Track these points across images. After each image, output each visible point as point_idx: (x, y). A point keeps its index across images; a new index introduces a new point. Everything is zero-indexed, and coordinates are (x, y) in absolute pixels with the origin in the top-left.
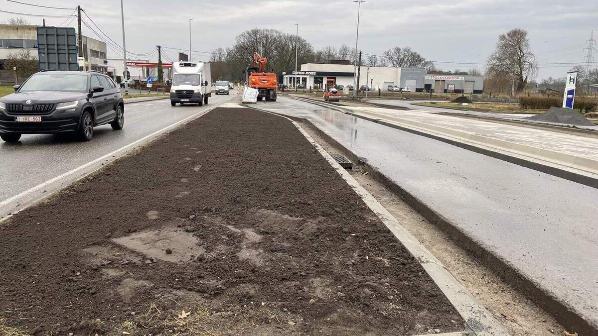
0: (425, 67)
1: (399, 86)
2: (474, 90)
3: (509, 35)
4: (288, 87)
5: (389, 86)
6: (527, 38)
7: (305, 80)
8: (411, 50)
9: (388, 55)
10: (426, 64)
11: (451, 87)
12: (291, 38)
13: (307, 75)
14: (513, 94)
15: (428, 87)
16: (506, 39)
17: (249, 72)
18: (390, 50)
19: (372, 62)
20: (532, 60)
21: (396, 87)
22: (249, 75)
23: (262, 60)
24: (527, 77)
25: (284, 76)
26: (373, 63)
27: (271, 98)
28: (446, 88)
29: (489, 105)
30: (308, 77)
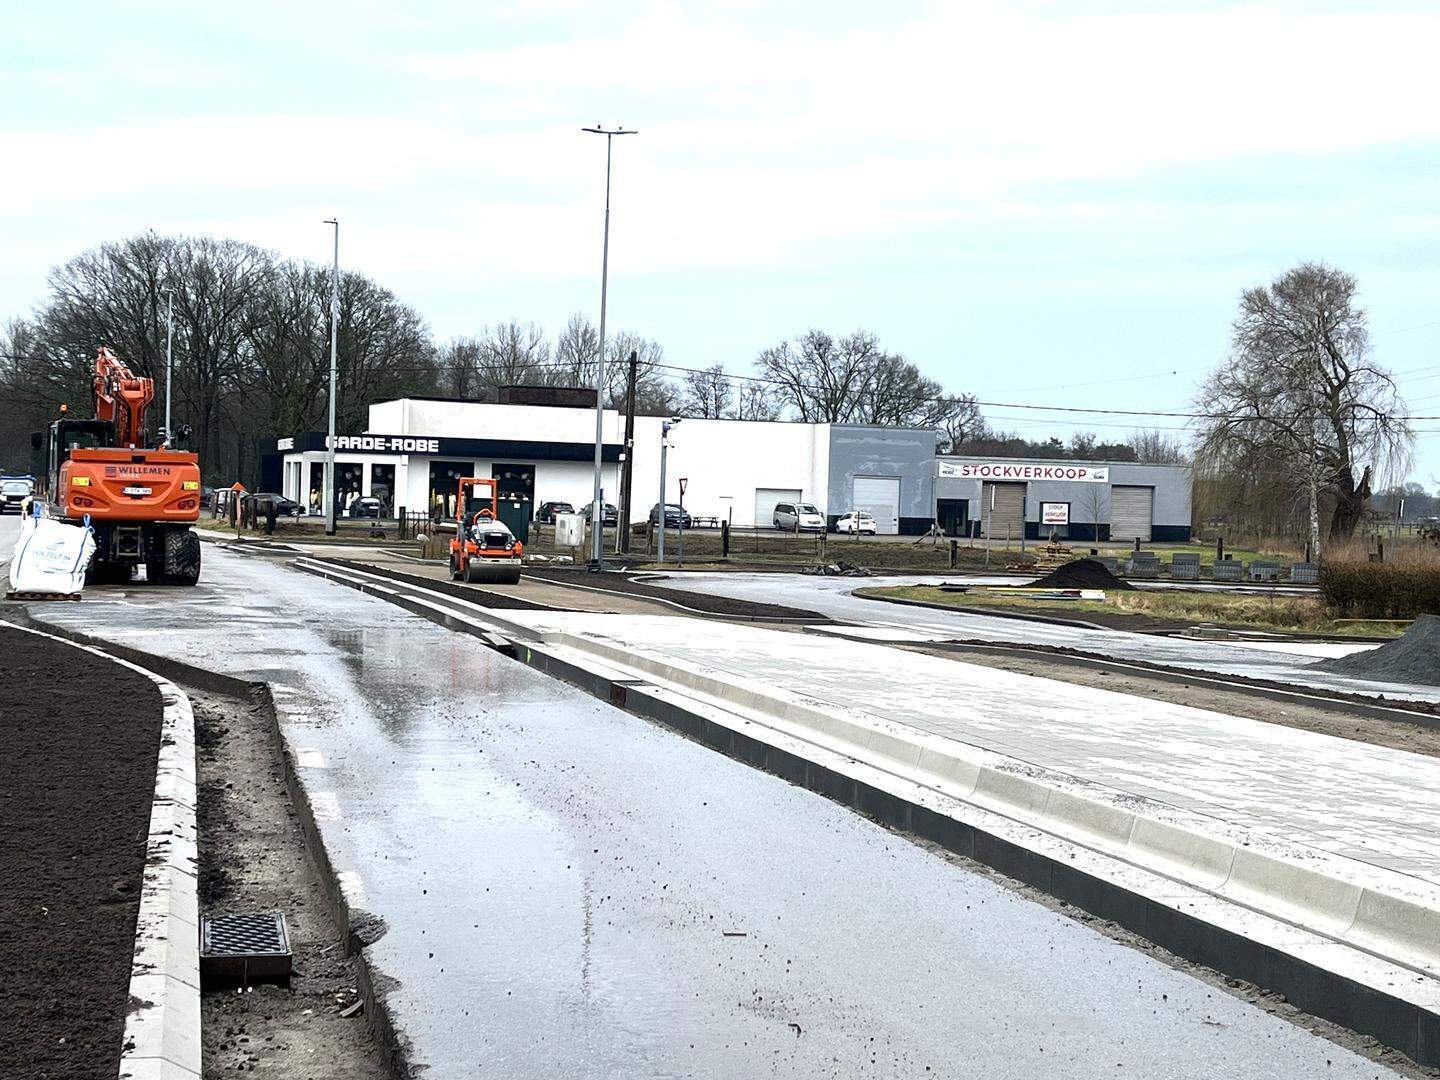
0: (943, 424)
1: (822, 506)
2: (1154, 528)
3: (1279, 289)
4: (302, 510)
5: (779, 508)
6: (1355, 303)
7: (385, 477)
8: (881, 349)
9: (776, 365)
10: (945, 407)
11: (1055, 514)
12: (320, 283)
13: (398, 452)
14: (1317, 545)
15: (952, 513)
16: (1272, 307)
17: (63, 443)
18: (785, 345)
19: (704, 397)
20: (1383, 400)
21: (811, 510)
22: (63, 457)
23: (128, 388)
24: (1368, 473)
25: (287, 458)
26: (711, 403)
27: (174, 568)
28: (1032, 518)
29: (1195, 600)
30: (400, 462)
